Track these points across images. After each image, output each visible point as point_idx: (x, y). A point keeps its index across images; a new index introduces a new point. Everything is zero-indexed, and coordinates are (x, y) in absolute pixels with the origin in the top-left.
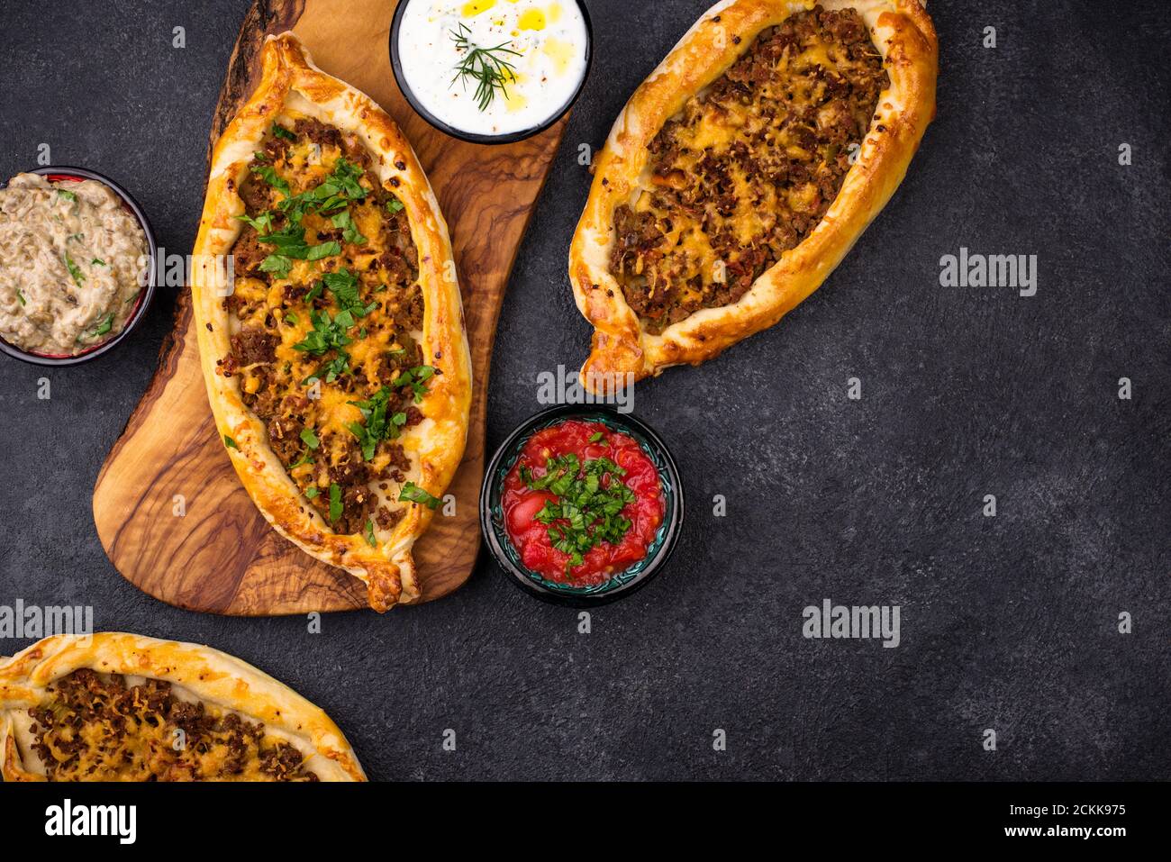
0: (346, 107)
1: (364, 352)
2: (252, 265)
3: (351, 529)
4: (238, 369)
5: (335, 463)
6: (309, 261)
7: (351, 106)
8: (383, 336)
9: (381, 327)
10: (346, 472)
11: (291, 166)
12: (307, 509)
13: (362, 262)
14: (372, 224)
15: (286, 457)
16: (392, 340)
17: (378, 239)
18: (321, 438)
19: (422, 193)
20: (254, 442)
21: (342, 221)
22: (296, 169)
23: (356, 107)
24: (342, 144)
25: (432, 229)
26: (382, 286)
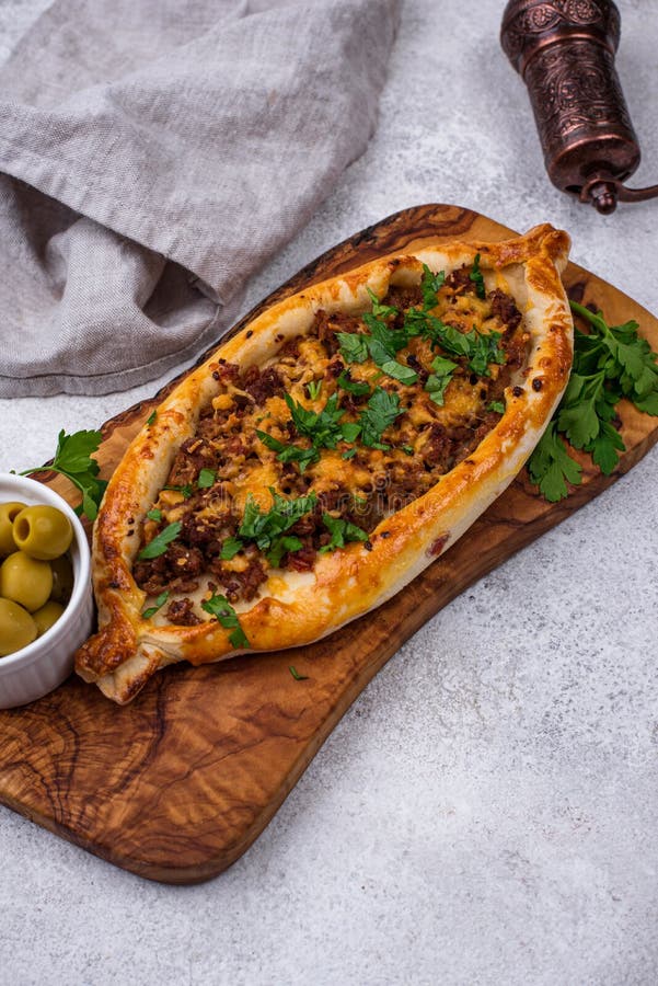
0: (548, 311)
1: (330, 469)
2: (337, 327)
3: (145, 585)
4: (227, 382)
5: (199, 515)
6: (381, 370)
7: (553, 313)
8: (362, 477)
9: (371, 471)
10: (199, 529)
11: (455, 301)
12: (135, 527)
13: (420, 414)
14: (465, 403)
15: (173, 480)
16: (366, 488)
17: (452, 416)
18: (217, 485)
19: (529, 422)
20: (166, 435)
21: (443, 366)
22: (456, 307)
23: (555, 318)
24: (512, 329)
25: (504, 450)
26: (410, 449)
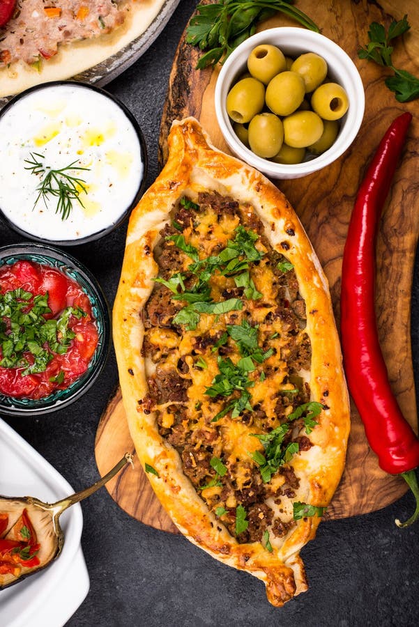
0: (243, 182)
1: (262, 392)
2: (166, 319)
3: (252, 539)
4: (156, 408)
5: (240, 487)
6: (214, 315)
7: (247, 181)
8: (279, 377)
9: (276, 369)
10: (251, 494)
11: (198, 233)
12: (215, 523)
13: (260, 314)
14: (266, 280)
15: (197, 480)
16: (284, 382)
17: (272, 294)
18: (228, 466)
19: (308, 255)
20: (171, 470)
21: (242, 281)
22: (202, 235)
23: (251, 182)
24: (239, 213)
25: (318, 286)
26: (276, 335)
